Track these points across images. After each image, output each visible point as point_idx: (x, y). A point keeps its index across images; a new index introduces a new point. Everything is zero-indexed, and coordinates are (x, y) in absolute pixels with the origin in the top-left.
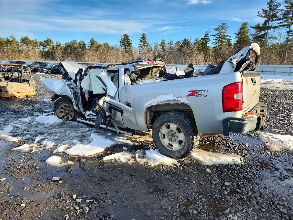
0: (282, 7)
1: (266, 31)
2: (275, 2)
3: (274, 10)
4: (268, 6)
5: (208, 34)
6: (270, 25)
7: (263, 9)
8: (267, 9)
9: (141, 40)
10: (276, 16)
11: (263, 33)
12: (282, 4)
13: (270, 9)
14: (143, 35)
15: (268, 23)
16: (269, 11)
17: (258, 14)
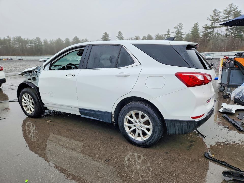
0: (222, 14)
1: (213, 29)
2: (218, 10)
3: (218, 15)
4: (213, 13)
5: (169, 31)
6: (215, 26)
7: (210, 15)
8: (213, 15)
9: (118, 37)
10: (219, 19)
11: (210, 30)
12: (222, 12)
13: (215, 15)
14: (120, 32)
15: (213, 24)
16: (214, 16)
17: (208, 19)
